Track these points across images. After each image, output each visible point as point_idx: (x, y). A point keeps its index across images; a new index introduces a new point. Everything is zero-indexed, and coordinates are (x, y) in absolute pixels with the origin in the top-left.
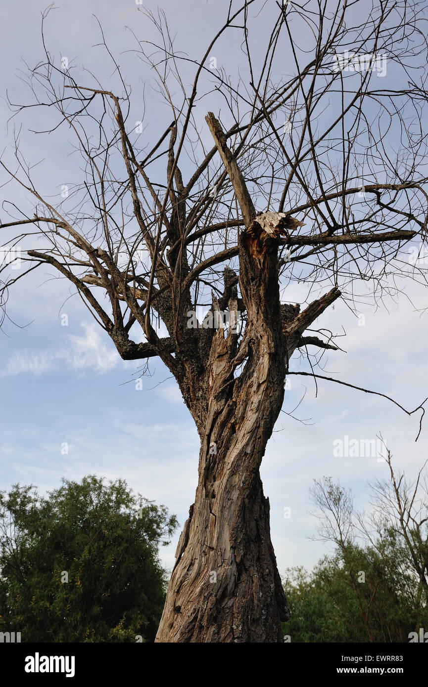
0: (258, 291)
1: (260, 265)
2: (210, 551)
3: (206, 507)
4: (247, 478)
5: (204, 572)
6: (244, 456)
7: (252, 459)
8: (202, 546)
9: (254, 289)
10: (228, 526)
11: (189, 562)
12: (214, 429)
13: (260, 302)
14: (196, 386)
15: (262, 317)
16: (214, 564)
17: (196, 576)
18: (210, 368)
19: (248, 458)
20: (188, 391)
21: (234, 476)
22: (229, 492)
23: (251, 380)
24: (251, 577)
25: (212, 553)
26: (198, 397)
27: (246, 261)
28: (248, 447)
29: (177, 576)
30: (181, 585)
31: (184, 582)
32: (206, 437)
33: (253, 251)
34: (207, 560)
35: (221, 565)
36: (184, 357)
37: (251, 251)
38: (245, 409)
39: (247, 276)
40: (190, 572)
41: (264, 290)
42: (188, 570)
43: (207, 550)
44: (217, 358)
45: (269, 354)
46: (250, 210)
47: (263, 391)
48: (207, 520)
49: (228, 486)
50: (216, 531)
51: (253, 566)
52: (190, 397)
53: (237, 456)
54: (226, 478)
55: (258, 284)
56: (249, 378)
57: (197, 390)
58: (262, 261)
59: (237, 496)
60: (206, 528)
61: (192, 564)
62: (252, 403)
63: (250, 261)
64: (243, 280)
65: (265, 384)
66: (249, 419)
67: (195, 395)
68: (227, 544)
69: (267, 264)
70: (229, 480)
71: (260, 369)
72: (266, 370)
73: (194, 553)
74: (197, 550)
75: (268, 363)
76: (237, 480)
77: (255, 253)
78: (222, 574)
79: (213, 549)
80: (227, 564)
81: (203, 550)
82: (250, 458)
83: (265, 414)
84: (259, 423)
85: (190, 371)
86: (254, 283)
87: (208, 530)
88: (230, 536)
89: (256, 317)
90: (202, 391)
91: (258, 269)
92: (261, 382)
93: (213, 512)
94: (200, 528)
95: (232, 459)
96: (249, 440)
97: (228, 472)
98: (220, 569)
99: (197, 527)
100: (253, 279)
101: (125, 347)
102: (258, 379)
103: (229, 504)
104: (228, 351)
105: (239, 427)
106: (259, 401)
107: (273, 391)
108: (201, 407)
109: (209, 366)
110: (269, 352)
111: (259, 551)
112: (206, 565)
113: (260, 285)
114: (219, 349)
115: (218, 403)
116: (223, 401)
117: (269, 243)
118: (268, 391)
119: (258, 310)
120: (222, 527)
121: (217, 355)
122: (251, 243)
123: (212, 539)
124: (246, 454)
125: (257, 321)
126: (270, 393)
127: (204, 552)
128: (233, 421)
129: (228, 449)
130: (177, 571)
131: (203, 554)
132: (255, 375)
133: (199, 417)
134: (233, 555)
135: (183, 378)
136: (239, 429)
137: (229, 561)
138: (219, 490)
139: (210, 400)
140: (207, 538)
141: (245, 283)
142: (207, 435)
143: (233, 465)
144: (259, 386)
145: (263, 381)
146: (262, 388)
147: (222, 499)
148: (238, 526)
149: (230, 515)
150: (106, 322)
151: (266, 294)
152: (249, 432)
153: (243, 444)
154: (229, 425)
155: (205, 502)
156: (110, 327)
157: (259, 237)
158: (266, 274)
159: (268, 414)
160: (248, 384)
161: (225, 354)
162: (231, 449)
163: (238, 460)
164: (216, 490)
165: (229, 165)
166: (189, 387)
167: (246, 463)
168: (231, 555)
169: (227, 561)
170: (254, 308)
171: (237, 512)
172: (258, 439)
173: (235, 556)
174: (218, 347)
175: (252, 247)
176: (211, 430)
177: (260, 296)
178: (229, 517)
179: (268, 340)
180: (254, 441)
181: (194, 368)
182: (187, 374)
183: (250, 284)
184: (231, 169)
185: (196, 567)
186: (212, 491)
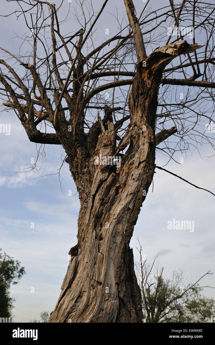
0: (144, 102)
1: (149, 85)
2: (97, 286)
3: (95, 246)
4: (128, 228)
5: (93, 305)
6: (126, 211)
7: (132, 214)
8: (91, 280)
9: (141, 101)
10: (113, 264)
11: (77, 294)
12: (99, 191)
13: (145, 110)
14: (84, 165)
15: (145, 119)
16: (102, 298)
17: (85, 308)
18: (97, 152)
19: (129, 213)
20: (77, 168)
21: (119, 225)
22: (114, 237)
23: (133, 160)
24: (128, 311)
25: (100, 287)
26: (84, 172)
27: (139, 81)
28: (130, 204)
29: (64, 307)
30: (68, 316)
31: (71, 313)
32: (92, 197)
33: (144, 77)
34: (96, 293)
35: (108, 299)
36: (77, 144)
37: (143, 77)
38: (127, 179)
39: (138, 92)
40: (78, 304)
41: (148, 102)
42: (76, 302)
43: (95, 284)
44: (103, 146)
45: (149, 142)
46: (144, 54)
47: (143, 167)
48: (96, 258)
49: (114, 232)
50: (103, 268)
51: (129, 301)
52: (78, 171)
53: (122, 209)
54: (113, 225)
55: (145, 97)
56: (131, 158)
57: (84, 167)
58: (150, 83)
59: (120, 241)
60: (94, 264)
61: (80, 296)
62: (132, 175)
63: (142, 82)
64: (134, 95)
65: (144, 163)
66: (132, 185)
67: (81, 170)
68: (113, 280)
69: (154, 86)
70: (115, 227)
71: (141, 152)
72: (146, 154)
73: (83, 286)
74: (86, 283)
75: (147, 149)
76: (121, 229)
77: (146, 78)
78: (109, 308)
79: (100, 284)
80: (113, 298)
81: (92, 283)
82: (131, 213)
83: (143, 183)
84: (139, 189)
85: (80, 154)
86: (142, 97)
87: (97, 266)
88: (115, 273)
89: (140, 120)
90: (87, 168)
91: (147, 87)
92: (141, 161)
93: (101, 251)
94: (90, 264)
95: (118, 212)
96: (132, 199)
97: (114, 221)
98: (107, 302)
99: (87, 262)
100: (142, 94)
101: (34, 132)
102: (139, 158)
103: (114, 246)
104: (112, 143)
105: (122, 190)
106: (140, 174)
107: (149, 170)
108: (85, 179)
109: (96, 151)
110: (149, 141)
111: (131, 289)
112: (95, 298)
113: (146, 99)
114: (105, 142)
115: (103, 174)
116: (107, 174)
117: (157, 73)
118: (146, 169)
119: (142, 115)
120: (108, 265)
121: (103, 145)
122: (144, 71)
123: (99, 275)
124: (129, 209)
125: (141, 122)
126: (146, 170)
127: (92, 285)
128: (118, 185)
129: (113, 205)
130: (64, 302)
131: (91, 287)
132: (137, 156)
133: (82, 186)
134: (117, 291)
135: (74, 158)
136: (122, 192)
137: (114, 296)
138: (106, 234)
139: (97, 172)
140: (95, 273)
141: (135, 97)
142: (92, 195)
143: (119, 216)
144: (140, 163)
145: (143, 160)
146: (142, 165)
147: (110, 242)
148: (121, 265)
149: (115, 256)
150: (22, 115)
151: (149, 106)
152: (131, 194)
153: (126, 202)
154: (115, 188)
155: (95, 242)
156: (24, 119)
157: (151, 68)
158: (152, 93)
159: (145, 183)
160: (130, 162)
161: (109, 145)
162: (115, 205)
163: (123, 213)
164: (104, 234)
165: (134, 24)
166: (78, 165)
167: (128, 216)
168: (116, 290)
169: (112, 295)
170: (140, 113)
171: (120, 254)
172: (138, 200)
173: (119, 292)
174: (104, 140)
175: (144, 74)
176: (97, 192)
177: (145, 107)
178: (114, 257)
179: (149, 134)
180: (134, 201)
181: (83, 152)
182: (78, 155)
183: (139, 97)
184: (136, 27)
185: (84, 299)
186: (100, 234)
